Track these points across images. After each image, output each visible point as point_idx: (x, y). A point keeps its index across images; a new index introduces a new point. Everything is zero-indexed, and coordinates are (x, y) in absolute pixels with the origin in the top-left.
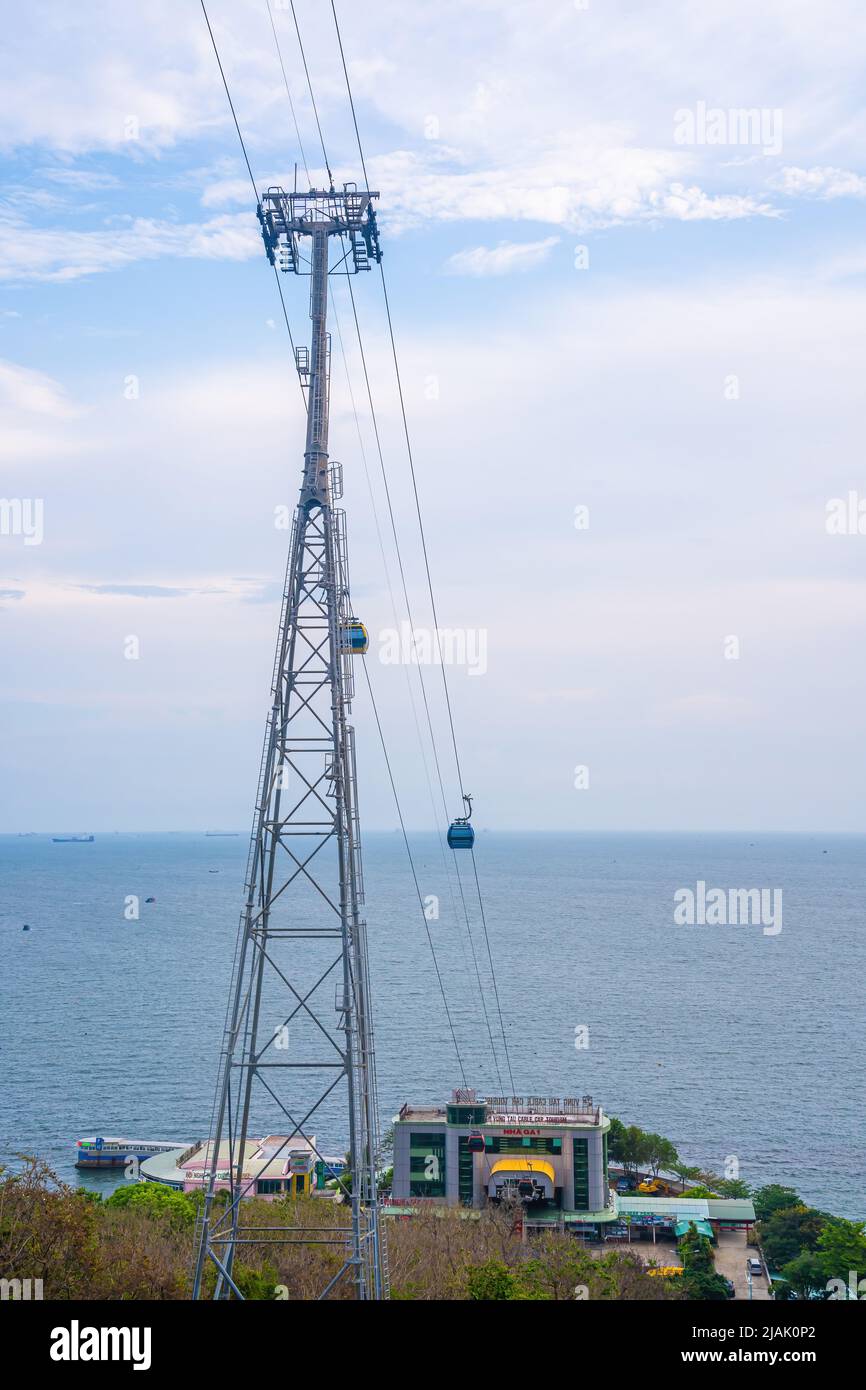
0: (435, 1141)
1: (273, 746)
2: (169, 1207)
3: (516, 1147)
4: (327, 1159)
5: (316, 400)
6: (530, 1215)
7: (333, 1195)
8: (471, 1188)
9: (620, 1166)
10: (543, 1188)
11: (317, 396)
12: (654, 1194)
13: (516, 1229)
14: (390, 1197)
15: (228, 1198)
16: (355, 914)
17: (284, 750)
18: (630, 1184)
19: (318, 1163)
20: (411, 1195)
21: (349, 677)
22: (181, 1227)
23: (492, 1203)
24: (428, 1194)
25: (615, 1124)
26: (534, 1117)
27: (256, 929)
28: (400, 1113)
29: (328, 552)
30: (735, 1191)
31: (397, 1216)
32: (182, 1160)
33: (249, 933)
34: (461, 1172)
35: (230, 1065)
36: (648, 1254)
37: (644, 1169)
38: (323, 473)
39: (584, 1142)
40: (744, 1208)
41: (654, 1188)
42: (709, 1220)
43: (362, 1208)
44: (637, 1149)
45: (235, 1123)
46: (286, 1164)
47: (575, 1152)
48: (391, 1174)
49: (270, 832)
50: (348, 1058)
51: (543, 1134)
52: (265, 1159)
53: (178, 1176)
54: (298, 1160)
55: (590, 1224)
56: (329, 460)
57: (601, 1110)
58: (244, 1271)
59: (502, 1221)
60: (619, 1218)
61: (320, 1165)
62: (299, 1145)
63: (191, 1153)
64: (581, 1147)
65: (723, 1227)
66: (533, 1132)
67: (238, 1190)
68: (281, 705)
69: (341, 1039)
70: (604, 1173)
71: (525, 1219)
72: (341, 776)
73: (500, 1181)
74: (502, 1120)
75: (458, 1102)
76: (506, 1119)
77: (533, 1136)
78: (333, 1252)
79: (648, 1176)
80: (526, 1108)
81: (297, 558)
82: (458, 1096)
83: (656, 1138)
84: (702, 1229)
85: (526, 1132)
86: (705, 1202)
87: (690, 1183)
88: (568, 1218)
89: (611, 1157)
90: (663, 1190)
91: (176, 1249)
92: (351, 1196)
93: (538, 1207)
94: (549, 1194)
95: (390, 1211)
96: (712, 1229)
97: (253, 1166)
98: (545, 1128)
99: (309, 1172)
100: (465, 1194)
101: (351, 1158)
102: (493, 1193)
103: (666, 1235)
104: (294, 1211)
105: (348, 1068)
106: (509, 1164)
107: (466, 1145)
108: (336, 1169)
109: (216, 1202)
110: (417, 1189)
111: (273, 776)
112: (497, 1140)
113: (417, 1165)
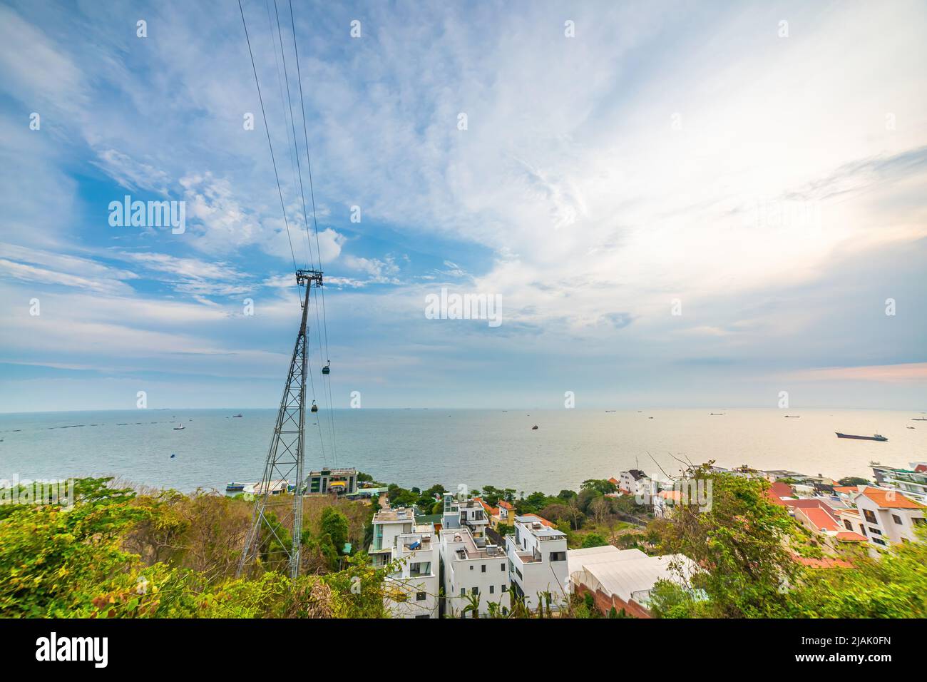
0: (318, 479)
1: (286, 389)
3: (337, 480)
4: (291, 485)
6: (338, 495)
7: (291, 493)
9: (360, 482)
10: (342, 488)
12: (367, 488)
13: (335, 498)
14: (306, 493)
15: (265, 496)
16: (303, 428)
17: (289, 390)
18: (362, 486)
23: (330, 493)
24: (315, 492)
25: (360, 473)
26: (341, 473)
27: (278, 432)
28: (310, 473)
29: (304, 345)
30: (384, 486)
32: (254, 487)
33: (276, 432)
34: (323, 486)
35: (268, 464)
36: (364, 501)
37: (365, 483)
38: (305, 328)
39: (352, 477)
40: (386, 489)
41: (367, 486)
42: (378, 492)
44: (364, 478)
45: (267, 478)
46: (281, 487)
47: (350, 480)
48: (306, 488)
49: (284, 408)
50: (297, 461)
52: (275, 486)
53: (252, 491)
54: (284, 486)
55: (352, 496)
57: (357, 470)
58: (267, 513)
59: (332, 496)
60: (359, 494)
61: (289, 487)
62: (284, 482)
63: (256, 486)
65: (381, 494)
67: (267, 494)
68: (289, 379)
69: (296, 457)
70: (356, 484)
72: (302, 396)
73: (332, 487)
74: (334, 473)
77: (341, 477)
78: (290, 507)
80: (339, 471)
81: (297, 346)
82: (324, 469)
83: (368, 475)
84: (377, 495)
85: (339, 476)
86: (378, 488)
87: (375, 485)
88: (347, 495)
89: (358, 480)
90: (369, 487)
92: (296, 493)
93: (340, 493)
94: (343, 490)
95: (305, 496)
97: (271, 488)
98: (343, 475)
99: (286, 488)
100: (324, 491)
101: (297, 484)
102: (330, 490)
103: (369, 497)
104: (282, 498)
105: (297, 463)
106: (334, 483)
107: (325, 480)
108: (293, 487)
109: (261, 497)
110: (312, 491)
111: (286, 395)
112: (332, 478)
113: (313, 485)
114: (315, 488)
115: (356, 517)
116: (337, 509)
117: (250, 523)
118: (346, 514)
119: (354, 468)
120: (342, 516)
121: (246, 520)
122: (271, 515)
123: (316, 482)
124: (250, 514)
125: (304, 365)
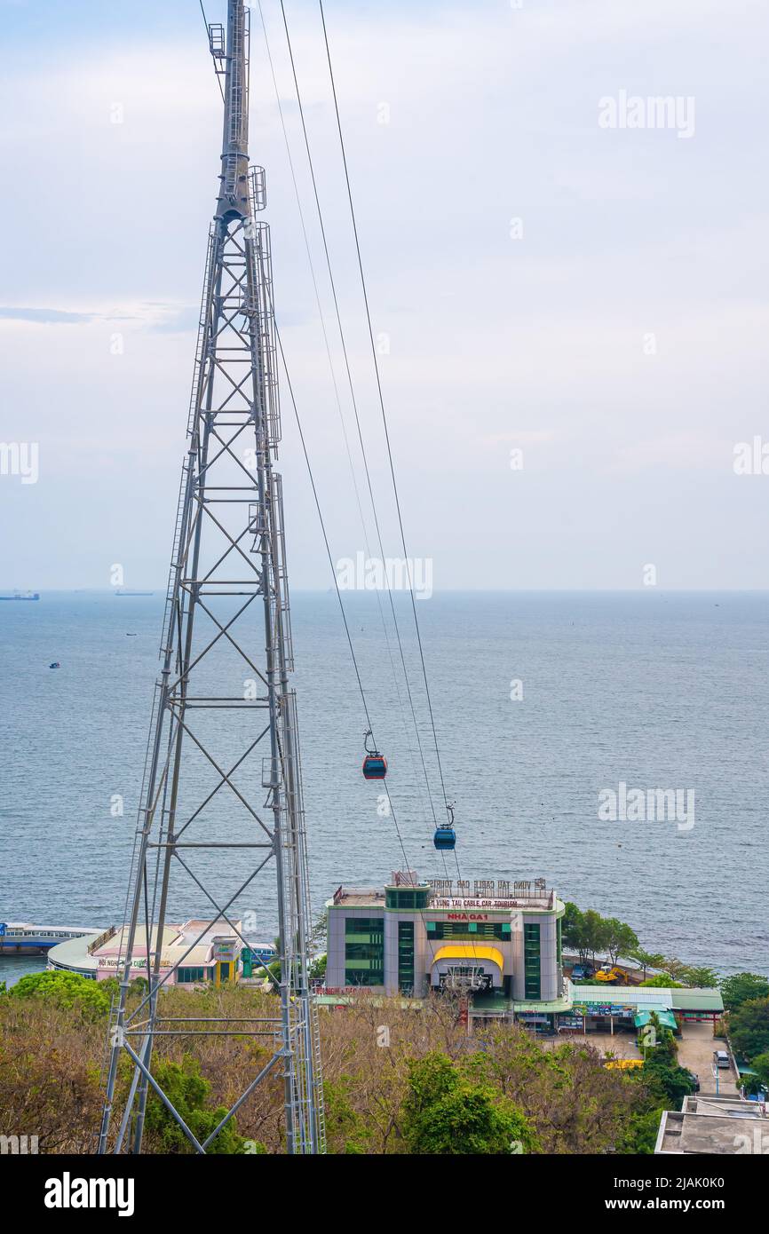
0: (376, 926)
1: (189, 496)
2: (80, 996)
3: (461, 933)
4: (254, 945)
5: (234, 91)
6: (476, 1005)
7: (260, 984)
8: (412, 976)
9: (575, 953)
10: (490, 976)
11: (234, 85)
12: (613, 983)
13: (460, 1020)
14: (323, 986)
15: (146, 986)
16: (284, 682)
17: (202, 501)
18: (586, 973)
19: (244, 950)
20: (346, 984)
21: (275, 417)
22: (94, 1017)
23: (435, 993)
24: (365, 982)
25: (571, 909)
26: (481, 900)
27: (173, 699)
28: (335, 896)
29: (250, 273)
30: (702, 979)
31: (331, 1006)
32: (94, 946)
33: (165, 702)
34: (401, 959)
35: (145, 845)
36: (604, 1045)
37: (602, 956)
38: (243, 179)
39: (538, 926)
40: (712, 998)
41: (612, 977)
42: (673, 1010)
43: (293, 998)
44: (595, 935)
46: (209, 952)
47: (525, 938)
48: (324, 961)
50: (276, 838)
51: (491, 919)
52: (186, 945)
53: (90, 963)
54: (222, 946)
55: (542, 1015)
56: (250, 164)
57: (555, 893)
58: (163, 1065)
59: (445, 1010)
60: (574, 1009)
61: (246, 952)
62: (221, 930)
63: (104, 939)
64: (532, 932)
65: (687, 1018)
66: (480, 917)
67: (156, 978)
68: (198, 450)
70: (558, 960)
71: (471, 1009)
72: (267, 529)
73: (444, 968)
74: (446, 904)
75: (397, 885)
76: (451, 903)
77: (480, 921)
78: (261, 1044)
79: (605, 964)
80: (472, 894)
81: (215, 280)
82: (397, 878)
83: (615, 922)
84: (664, 1020)
85: (473, 917)
86: (668, 991)
87: (653, 971)
88: (517, 1009)
89: (565, 943)
90: (622, 979)
91: (88, 1041)
92: (280, 985)
93: (484, 995)
94: (497, 982)
95: (323, 1000)
96: (675, 1019)
97: (172, 954)
98: (493, 913)
99: (235, 959)
100: (406, 982)
101: (280, 942)
102: (435, 981)
103: (627, 1027)
104: (220, 1002)
105: (276, 848)
106: (452, 950)
107: (406, 930)
108: (264, 956)
109: (131, 991)
110: (353, 977)
111: (190, 529)
112: (439, 925)
113: (352, 951)
114: (364, 964)
115: (572, 1120)
116: (474, 1072)
117: (99, 1103)
118: (521, 1096)
119: (540, 883)
120: (503, 1109)
121: (81, 1091)
122: (183, 1077)
123: (364, 939)
124: (95, 1069)
125: (260, 374)
